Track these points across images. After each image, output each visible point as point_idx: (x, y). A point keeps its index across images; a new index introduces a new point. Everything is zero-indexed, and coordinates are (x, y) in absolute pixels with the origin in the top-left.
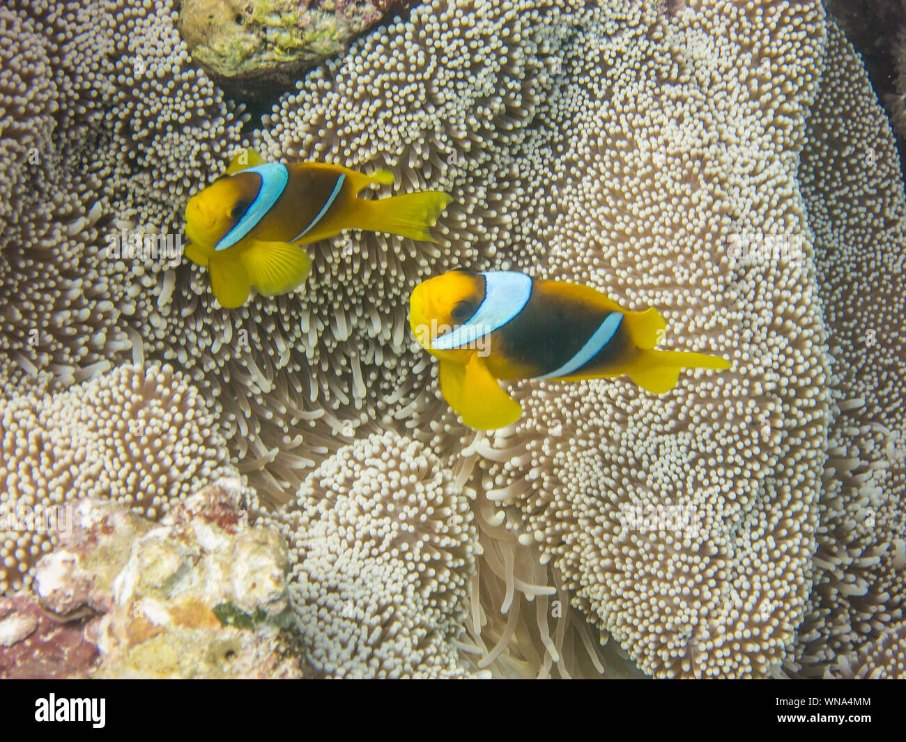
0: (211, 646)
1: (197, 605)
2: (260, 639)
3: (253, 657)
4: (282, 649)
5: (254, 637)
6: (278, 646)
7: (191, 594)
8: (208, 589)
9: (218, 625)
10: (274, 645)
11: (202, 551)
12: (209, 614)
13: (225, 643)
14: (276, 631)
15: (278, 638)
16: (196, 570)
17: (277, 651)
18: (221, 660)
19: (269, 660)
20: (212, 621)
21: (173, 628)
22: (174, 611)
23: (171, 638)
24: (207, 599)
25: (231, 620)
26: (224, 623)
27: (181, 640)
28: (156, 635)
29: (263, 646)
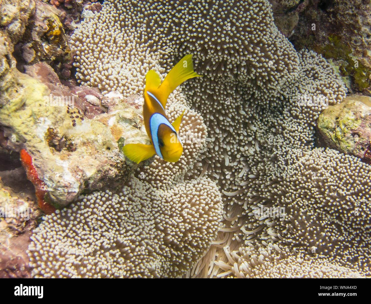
0: (108, 141)
1: (120, 132)
2: (118, 155)
3: (111, 156)
4: (119, 165)
5: (118, 152)
6: (119, 163)
7: (123, 128)
8: (127, 133)
9: (117, 140)
10: (118, 161)
11: (140, 128)
12: (119, 137)
13: (111, 145)
14: (124, 159)
15: (122, 162)
16: (132, 126)
17: (117, 163)
18: (105, 147)
19: (113, 162)
20: (117, 138)
21: (109, 128)
22: (115, 126)
23: (105, 129)
24: (124, 134)
25: (120, 143)
26: (118, 142)
27: (106, 132)
28: (104, 124)
29: (116, 157)
